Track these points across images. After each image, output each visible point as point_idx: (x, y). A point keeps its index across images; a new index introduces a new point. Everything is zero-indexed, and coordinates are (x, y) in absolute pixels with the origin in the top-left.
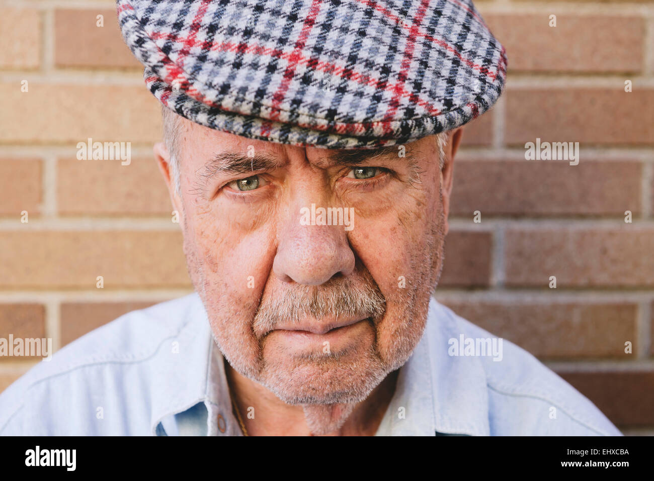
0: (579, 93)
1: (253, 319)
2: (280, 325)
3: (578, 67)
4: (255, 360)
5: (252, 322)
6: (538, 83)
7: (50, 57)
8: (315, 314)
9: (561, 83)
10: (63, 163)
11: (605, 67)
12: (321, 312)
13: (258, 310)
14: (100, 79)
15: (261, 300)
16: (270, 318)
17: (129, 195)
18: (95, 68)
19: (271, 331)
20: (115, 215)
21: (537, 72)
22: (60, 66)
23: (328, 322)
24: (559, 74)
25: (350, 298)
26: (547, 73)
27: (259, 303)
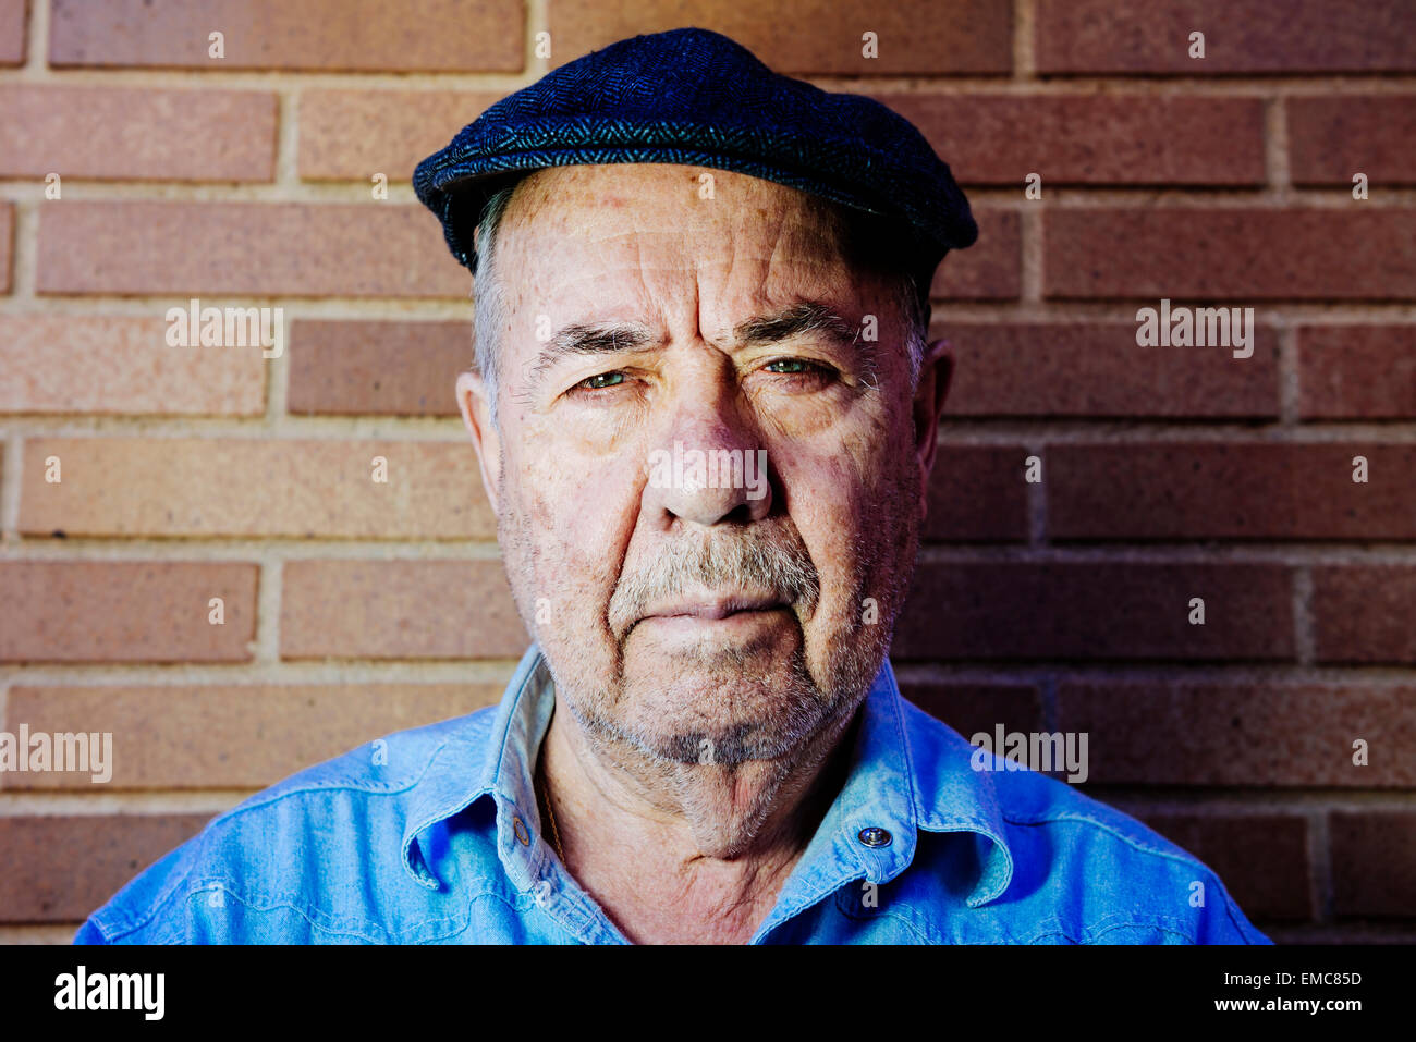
0: (1171, 452)
1: (609, 602)
2: (651, 608)
3: (1166, 410)
4: (611, 677)
5: (607, 607)
6: (1098, 436)
7: (280, 399)
8: (708, 580)
9: (1141, 436)
10: (291, 569)
11: (1211, 410)
12: (717, 576)
13: (616, 585)
14: (364, 429)
15: (622, 568)
16: (636, 595)
17: (404, 624)
18: (353, 415)
19: (638, 622)
20: (378, 660)
21: (1095, 419)
22: (295, 412)
23: (728, 594)
24: (1135, 421)
25: (763, 556)
26: (1116, 421)
27: (619, 573)
